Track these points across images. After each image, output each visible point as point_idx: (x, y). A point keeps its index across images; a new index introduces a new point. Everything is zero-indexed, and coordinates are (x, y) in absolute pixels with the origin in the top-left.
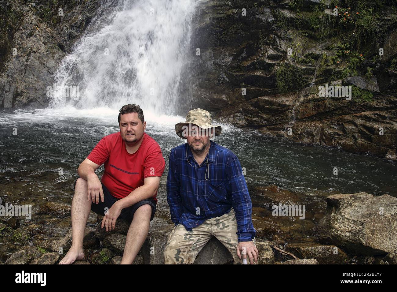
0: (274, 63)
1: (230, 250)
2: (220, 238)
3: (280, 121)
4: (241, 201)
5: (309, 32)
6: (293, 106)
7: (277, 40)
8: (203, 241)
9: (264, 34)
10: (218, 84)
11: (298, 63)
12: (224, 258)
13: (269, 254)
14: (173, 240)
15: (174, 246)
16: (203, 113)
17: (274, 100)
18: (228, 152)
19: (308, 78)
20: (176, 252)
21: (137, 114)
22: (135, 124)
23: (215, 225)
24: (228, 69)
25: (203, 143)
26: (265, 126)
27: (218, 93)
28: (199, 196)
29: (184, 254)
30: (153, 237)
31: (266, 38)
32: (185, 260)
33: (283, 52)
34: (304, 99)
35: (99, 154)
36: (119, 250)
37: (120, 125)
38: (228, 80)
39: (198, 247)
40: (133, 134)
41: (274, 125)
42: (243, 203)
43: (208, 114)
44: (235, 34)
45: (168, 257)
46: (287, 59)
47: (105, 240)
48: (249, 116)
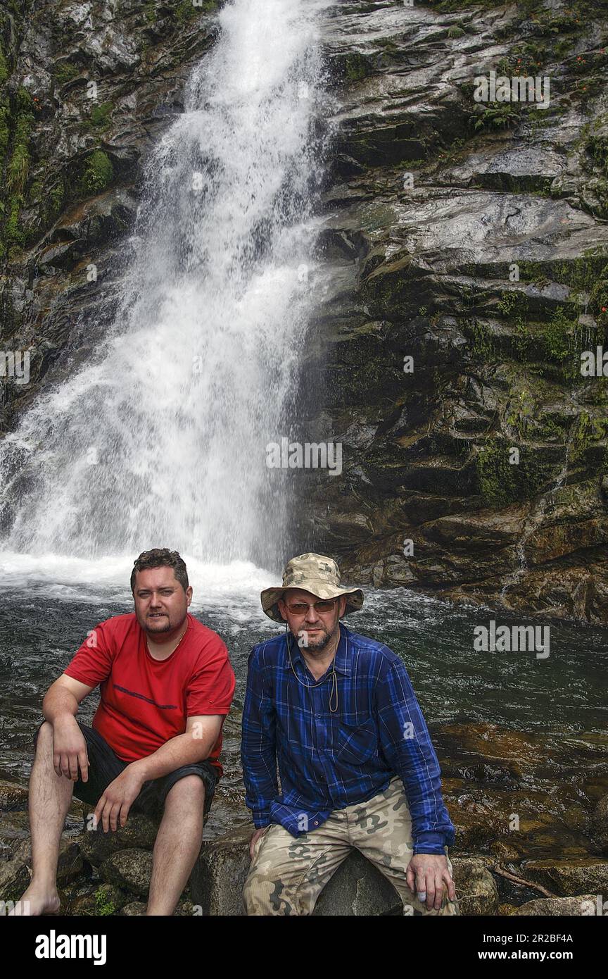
0: (470, 438)
1: (392, 881)
2: (369, 854)
3: (494, 572)
4: (412, 762)
5: (546, 366)
6: (520, 535)
7: (475, 386)
8: (333, 859)
9: (446, 374)
10: (347, 491)
11: (525, 437)
12: (380, 899)
13: (484, 887)
14: (265, 860)
15: (267, 873)
16: (322, 563)
17: (475, 523)
18: (379, 650)
19: (550, 470)
20: (272, 887)
21: (173, 570)
22: (168, 592)
23: (357, 822)
24: (368, 455)
25: (325, 630)
26: (459, 583)
27: (346, 512)
28: (316, 752)
29: (291, 892)
30: (215, 855)
31: (451, 384)
32: (293, 906)
33: (490, 413)
34: (545, 519)
35: (92, 661)
36: (137, 887)
37: (136, 595)
38: (367, 481)
39: (320, 874)
40: (162, 615)
41: (480, 580)
42: (416, 767)
43: (331, 564)
44: (380, 377)
45: (255, 902)
46: (499, 430)
47: (105, 865)
48: (419, 561)
